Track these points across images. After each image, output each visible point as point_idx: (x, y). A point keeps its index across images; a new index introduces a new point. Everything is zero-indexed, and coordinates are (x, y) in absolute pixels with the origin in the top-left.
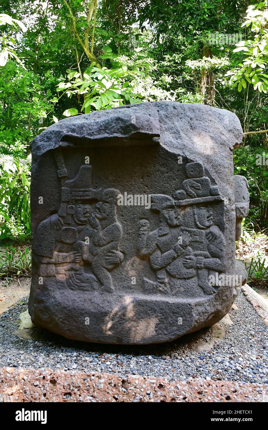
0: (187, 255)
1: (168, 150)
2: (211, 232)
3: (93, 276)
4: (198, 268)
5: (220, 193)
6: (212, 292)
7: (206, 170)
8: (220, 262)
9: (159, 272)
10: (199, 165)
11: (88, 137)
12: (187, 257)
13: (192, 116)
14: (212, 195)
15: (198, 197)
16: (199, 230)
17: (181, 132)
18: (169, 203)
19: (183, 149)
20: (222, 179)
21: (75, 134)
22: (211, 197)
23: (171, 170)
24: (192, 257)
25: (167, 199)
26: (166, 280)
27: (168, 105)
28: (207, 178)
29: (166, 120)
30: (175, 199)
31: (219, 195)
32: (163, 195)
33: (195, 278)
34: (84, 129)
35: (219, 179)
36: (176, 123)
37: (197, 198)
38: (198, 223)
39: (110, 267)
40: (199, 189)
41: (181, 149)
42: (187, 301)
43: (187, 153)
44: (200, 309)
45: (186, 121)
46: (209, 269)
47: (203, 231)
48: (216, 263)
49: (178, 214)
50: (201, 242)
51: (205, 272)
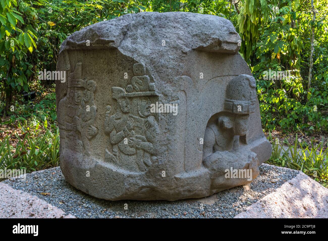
0: (131, 137)
1: (122, 52)
2: (147, 121)
3: (81, 142)
4: (137, 149)
5: (155, 89)
6: (144, 170)
7: (147, 69)
8: (152, 147)
9: (114, 147)
10: (141, 66)
12: (131, 138)
14: (150, 91)
15: (141, 91)
16: (140, 118)
17: (139, 38)
18: (122, 94)
19: (134, 52)
22: (149, 92)
23: (125, 69)
24: (134, 138)
25: (121, 91)
26: (117, 154)
28: (147, 76)
29: (133, 28)
31: (154, 91)
32: (119, 88)
33: (135, 156)
36: (139, 31)
37: (140, 93)
38: (140, 112)
39: (90, 137)
40: (142, 85)
41: (133, 52)
42: (123, 172)
43: (135, 56)
44: (131, 181)
45: (148, 29)
46: (144, 151)
47: (143, 119)
48: (149, 147)
49: (128, 104)
50: (140, 128)
51: (141, 152)
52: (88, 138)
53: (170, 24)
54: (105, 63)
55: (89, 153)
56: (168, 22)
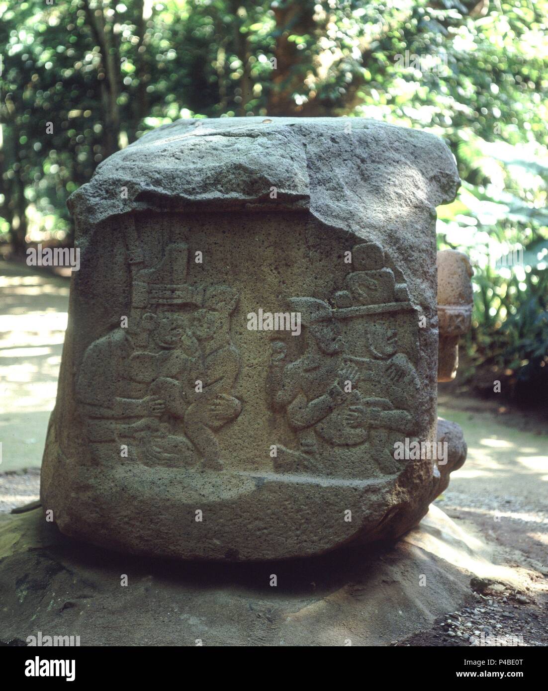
0: (352, 404)
1: (322, 220)
2: (392, 365)
3: (184, 439)
4: (371, 427)
5: (410, 297)
6: (396, 470)
7: (387, 255)
8: (409, 418)
9: (303, 434)
10: (375, 248)
11: (186, 196)
12: (353, 407)
13: (365, 156)
14: (397, 300)
15: (373, 303)
16: (373, 361)
17: (345, 187)
18: (322, 313)
19: (349, 219)
20: (414, 272)
21: (160, 190)
22: (394, 303)
23: (327, 256)
24: (360, 407)
25: (320, 306)
26: (316, 448)
27: (322, 135)
28: (389, 270)
29: (319, 164)
30: (333, 306)
31: (409, 300)
32: (312, 299)
33: (367, 445)
34: (178, 180)
35: (409, 272)
36: (337, 171)
37: (372, 306)
38: (372, 348)
39: (217, 424)
40: (376, 290)
41: (345, 219)
42: (351, 484)
43: (355, 227)
44: (374, 498)
45: (353, 166)
46: (390, 429)
47: (381, 363)
48: (403, 419)
49: (339, 333)
50: (376, 382)
51: (383, 433)
52: (211, 427)
53: (387, 154)
54: (266, 244)
55: (221, 462)
56: (383, 151)
